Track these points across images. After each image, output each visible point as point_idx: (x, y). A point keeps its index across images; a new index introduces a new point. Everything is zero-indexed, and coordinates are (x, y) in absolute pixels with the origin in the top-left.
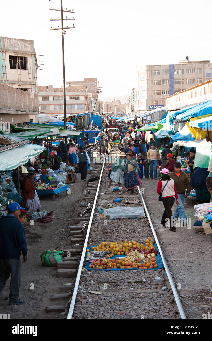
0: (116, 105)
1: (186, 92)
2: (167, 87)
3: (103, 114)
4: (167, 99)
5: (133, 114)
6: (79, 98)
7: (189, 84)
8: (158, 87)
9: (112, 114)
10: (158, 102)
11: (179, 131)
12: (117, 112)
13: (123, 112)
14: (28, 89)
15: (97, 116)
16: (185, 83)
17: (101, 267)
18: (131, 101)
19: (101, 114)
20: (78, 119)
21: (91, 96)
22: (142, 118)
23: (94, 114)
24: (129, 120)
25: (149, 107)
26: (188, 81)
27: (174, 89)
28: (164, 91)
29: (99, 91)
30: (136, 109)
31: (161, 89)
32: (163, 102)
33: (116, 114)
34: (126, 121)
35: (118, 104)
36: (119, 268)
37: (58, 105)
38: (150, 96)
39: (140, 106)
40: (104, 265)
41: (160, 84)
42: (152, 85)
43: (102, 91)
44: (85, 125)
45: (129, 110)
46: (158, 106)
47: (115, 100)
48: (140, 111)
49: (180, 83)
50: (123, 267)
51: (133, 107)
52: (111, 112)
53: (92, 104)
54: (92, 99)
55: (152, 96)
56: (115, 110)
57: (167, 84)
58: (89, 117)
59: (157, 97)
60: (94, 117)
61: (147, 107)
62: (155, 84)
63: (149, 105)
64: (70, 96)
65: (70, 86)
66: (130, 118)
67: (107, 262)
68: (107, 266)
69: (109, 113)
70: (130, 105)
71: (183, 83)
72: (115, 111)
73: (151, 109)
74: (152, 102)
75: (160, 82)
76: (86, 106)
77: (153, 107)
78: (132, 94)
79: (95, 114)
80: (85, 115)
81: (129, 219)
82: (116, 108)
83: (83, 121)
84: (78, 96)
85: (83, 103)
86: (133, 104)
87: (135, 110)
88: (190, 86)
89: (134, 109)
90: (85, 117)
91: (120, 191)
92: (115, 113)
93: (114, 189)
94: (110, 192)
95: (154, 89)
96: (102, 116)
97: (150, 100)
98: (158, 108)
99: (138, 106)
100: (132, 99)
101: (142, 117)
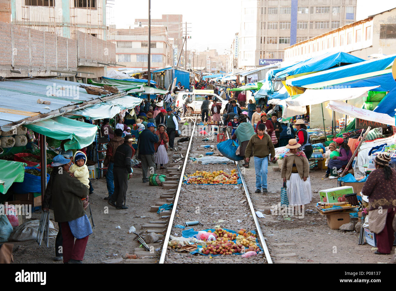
0: (210, 57)
1: (311, 41)
2: (286, 33)
3: (191, 70)
4: (286, 51)
5: (234, 72)
6: (155, 44)
7: (321, 28)
8: (274, 33)
9: (204, 71)
10: (272, 54)
11: (278, 91)
12: (212, 67)
13: (222, 68)
14: (97, 34)
15: (183, 73)
16: (314, 27)
17: (196, 183)
18: (233, 51)
19: (188, 70)
20: (156, 76)
21: (173, 43)
22: (246, 77)
23: (178, 69)
24: (228, 79)
25: (260, 61)
26: (319, 25)
27: (297, 36)
28: (282, 39)
29: (186, 36)
30: (240, 64)
31: (278, 35)
32: (279, 55)
33: (210, 71)
34: (223, 80)
35: (213, 56)
36: (209, 183)
37: (123, 55)
38: (261, 46)
39: (246, 60)
40: (198, 181)
41: (276, 28)
42: (265, 29)
43: (191, 37)
44: (165, 85)
45: (230, 66)
46: (272, 60)
47: (210, 49)
48: (246, 67)
49: (306, 28)
50: (212, 183)
51: (235, 61)
52: (203, 68)
53: (174, 54)
54: (175, 47)
55: (264, 46)
56: (209, 65)
57: (286, 28)
58: (172, 73)
59: (271, 47)
60: (179, 74)
61: (256, 61)
62: (268, 28)
63: (259, 58)
64: (142, 42)
65: (140, 25)
66: (229, 76)
67: (201, 179)
68: (200, 182)
69: (199, 68)
70: (231, 57)
71: (311, 27)
72: (209, 67)
73: (263, 65)
74: (264, 54)
75: (277, 25)
76: (165, 58)
77: (265, 61)
78: (235, 41)
79: (180, 70)
80: (166, 70)
81: (219, 164)
82: (210, 62)
83: (162, 79)
84: (154, 43)
85: (161, 52)
86: (236, 57)
87: (239, 66)
88: (321, 32)
89: (237, 64)
90: (166, 74)
91: (212, 148)
92: (209, 69)
93: (206, 147)
94: (201, 149)
95: (267, 35)
96: (190, 73)
97: (261, 52)
98: (273, 63)
99: (243, 60)
100: (235, 49)
101: (245, 75)
